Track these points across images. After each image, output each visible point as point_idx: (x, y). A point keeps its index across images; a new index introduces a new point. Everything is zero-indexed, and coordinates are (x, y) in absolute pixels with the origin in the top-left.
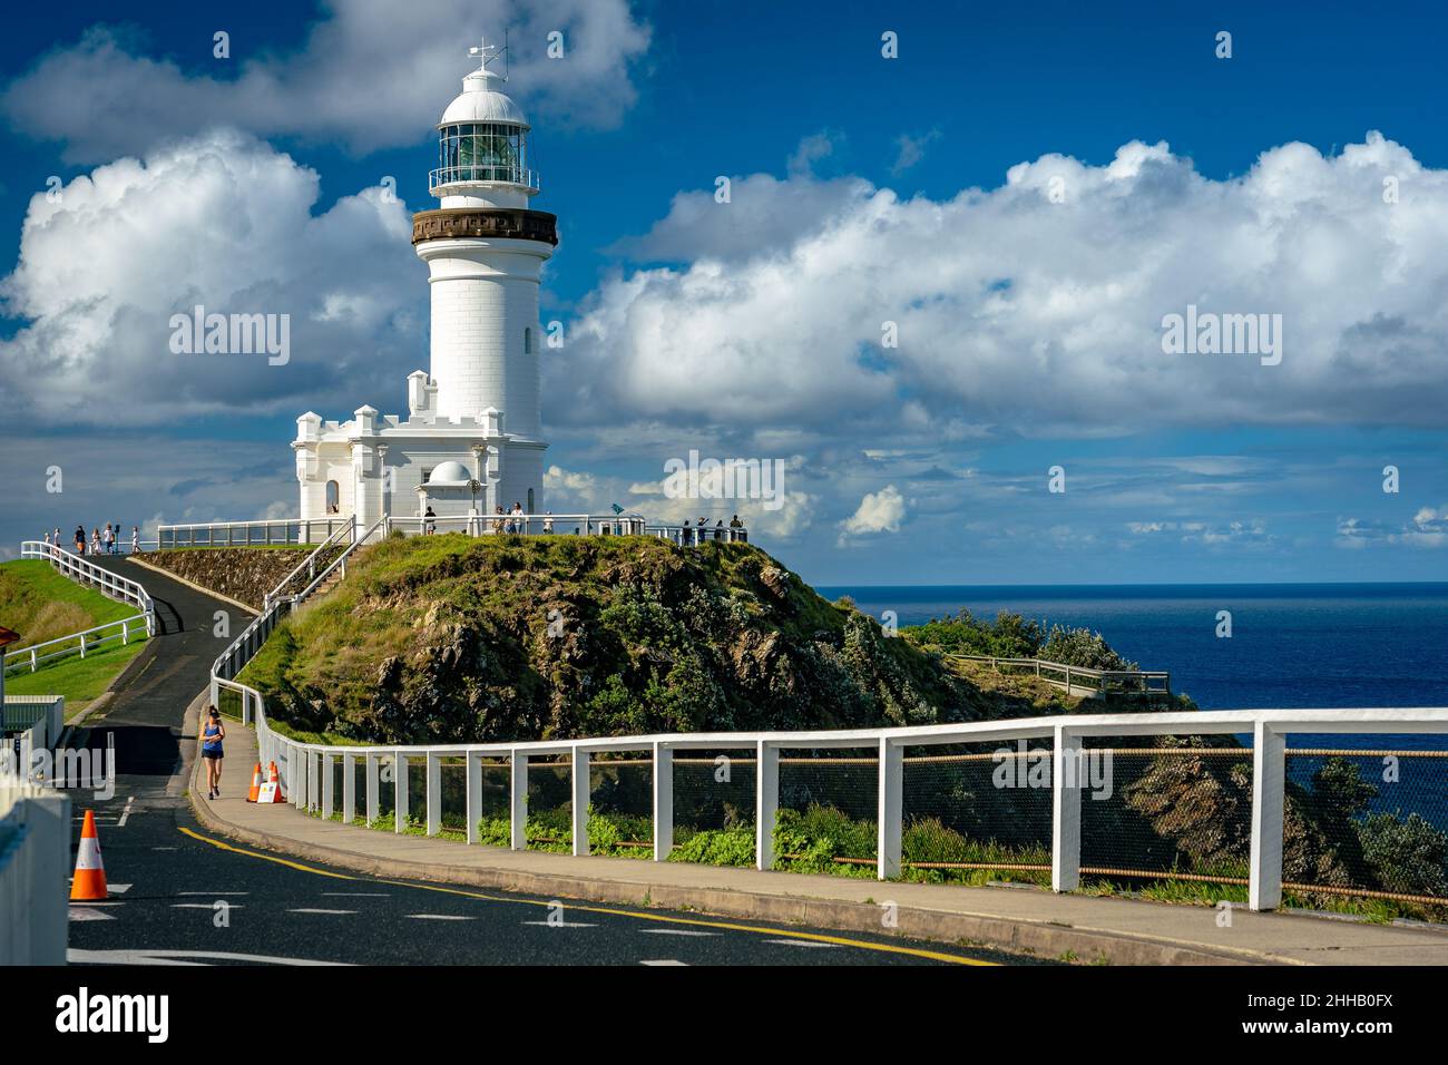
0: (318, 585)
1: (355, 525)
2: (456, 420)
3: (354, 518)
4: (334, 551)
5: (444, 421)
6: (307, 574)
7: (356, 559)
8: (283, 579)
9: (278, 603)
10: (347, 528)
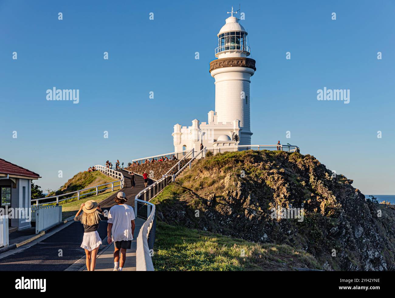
0: (181, 172)
1: (194, 152)
2: (224, 123)
3: (193, 150)
4: (186, 161)
5: (221, 123)
6: (177, 169)
7: (194, 163)
8: (169, 170)
9: (167, 177)
10: (191, 153)
